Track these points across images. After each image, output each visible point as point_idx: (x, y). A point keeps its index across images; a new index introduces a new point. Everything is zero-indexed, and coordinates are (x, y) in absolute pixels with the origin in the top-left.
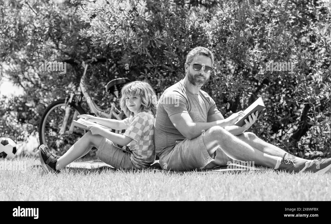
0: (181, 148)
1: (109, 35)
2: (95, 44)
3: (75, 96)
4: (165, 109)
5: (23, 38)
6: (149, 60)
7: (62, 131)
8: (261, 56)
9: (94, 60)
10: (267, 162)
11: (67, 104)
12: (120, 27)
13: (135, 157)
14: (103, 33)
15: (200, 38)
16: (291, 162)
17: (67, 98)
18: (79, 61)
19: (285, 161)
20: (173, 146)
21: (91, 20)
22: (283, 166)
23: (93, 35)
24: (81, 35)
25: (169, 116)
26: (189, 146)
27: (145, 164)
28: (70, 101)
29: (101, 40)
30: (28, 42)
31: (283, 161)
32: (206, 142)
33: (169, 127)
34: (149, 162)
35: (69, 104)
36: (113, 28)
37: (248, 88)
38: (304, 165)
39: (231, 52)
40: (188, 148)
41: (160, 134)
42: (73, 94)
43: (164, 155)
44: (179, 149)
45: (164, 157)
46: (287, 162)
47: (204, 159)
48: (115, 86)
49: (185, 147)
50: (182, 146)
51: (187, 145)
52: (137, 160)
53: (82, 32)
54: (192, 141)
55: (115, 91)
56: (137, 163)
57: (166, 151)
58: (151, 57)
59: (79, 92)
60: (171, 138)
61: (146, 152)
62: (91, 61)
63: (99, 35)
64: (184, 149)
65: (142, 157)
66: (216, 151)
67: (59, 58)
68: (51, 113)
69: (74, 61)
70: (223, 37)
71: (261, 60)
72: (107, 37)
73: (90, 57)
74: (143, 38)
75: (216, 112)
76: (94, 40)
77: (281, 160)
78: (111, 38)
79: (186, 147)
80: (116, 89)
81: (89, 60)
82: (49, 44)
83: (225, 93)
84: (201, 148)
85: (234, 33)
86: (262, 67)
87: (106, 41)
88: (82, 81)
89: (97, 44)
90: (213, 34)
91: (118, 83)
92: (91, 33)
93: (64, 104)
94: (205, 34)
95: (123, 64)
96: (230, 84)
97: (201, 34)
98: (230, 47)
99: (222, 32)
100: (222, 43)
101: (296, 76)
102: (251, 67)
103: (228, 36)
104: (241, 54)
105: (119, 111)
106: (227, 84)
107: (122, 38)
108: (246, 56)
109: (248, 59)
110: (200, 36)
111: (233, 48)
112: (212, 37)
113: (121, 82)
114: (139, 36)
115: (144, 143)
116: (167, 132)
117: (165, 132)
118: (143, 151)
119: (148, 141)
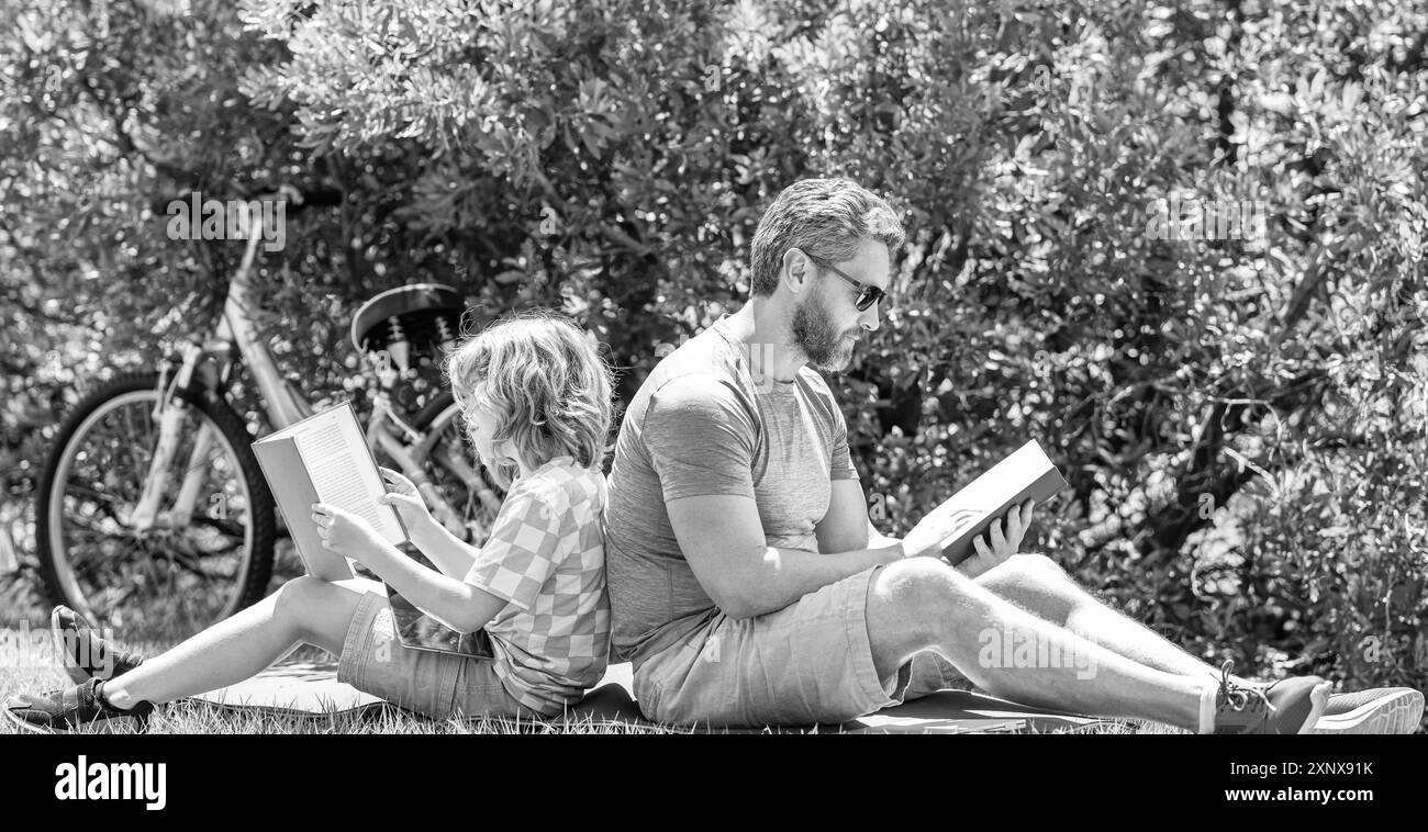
0: (748, 630)
1: (380, 96)
2: (315, 137)
3: (203, 358)
6: (544, 205)
7: (142, 516)
8: (1044, 193)
9: (289, 196)
11: (169, 396)
12: (427, 60)
13: (516, 662)
14: (351, 86)
15: (776, 111)
16: (1258, 699)
17: (164, 367)
19: (1233, 696)
20: (704, 616)
21: (293, 28)
22: (1230, 719)
23: (304, 95)
24: (251, 95)
27: (561, 689)
28: (183, 379)
29: (338, 119)
31: (1224, 697)
34: (579, 682)
35: (179, 392)
36: (395, 67)
39: (916, 176)
41: (635, 563)
42: (197, 351)
43: (659, 655)
45: (660, 661)
46: (1239, 704)
48: (393, 320)
49: (774, 632)
52: (528, 673)
53: (252, 85)
55: (394, 341)
56: (528, 687)
58: (550, 189)
59: (221, 340)
63: (334, 96)
64: (764, 641)
65: (547, 661)
67: (136, 191)
68: (92, 431)
70: (878, 109)
71: (1045, 209)
72: (370, 106)
73: (273, 187)
74: (528, 112)
76: (307, 118)
78: (387, 110)
80: (397, 335)
82: (95, 126)
83: (885, 353)
84: (853, 648)
85: (928, 91)
86: (1037, 238)
87: (362, 123)
88: (236, 290)
89: (323, 136)
90: (835, 93)
91: (411, 307)
92: (293, 86)
93: (155, 395)
94: (798, 95)
95: (425, 218)
96: (905, 316)
97: (780, 90)
98: (911, 152)
99: (873, 86)
100: (874, 134)
101: (1196, 283)
102: (998, 242)
103: (901, 104)
104: (957, 185)
105: (411, 433)
106: (893, 317)
107: (435, 113)
108: (979, 193)
109: (986, 204)
110: (773, 100)
111: (925, 159)
112: (831, 106)
113: (423, 303)
114: (510, 100)
115: (555, 607)
116: (667, 555)
117: (661, 554)
118: (550, 639)
119: (576, 597)
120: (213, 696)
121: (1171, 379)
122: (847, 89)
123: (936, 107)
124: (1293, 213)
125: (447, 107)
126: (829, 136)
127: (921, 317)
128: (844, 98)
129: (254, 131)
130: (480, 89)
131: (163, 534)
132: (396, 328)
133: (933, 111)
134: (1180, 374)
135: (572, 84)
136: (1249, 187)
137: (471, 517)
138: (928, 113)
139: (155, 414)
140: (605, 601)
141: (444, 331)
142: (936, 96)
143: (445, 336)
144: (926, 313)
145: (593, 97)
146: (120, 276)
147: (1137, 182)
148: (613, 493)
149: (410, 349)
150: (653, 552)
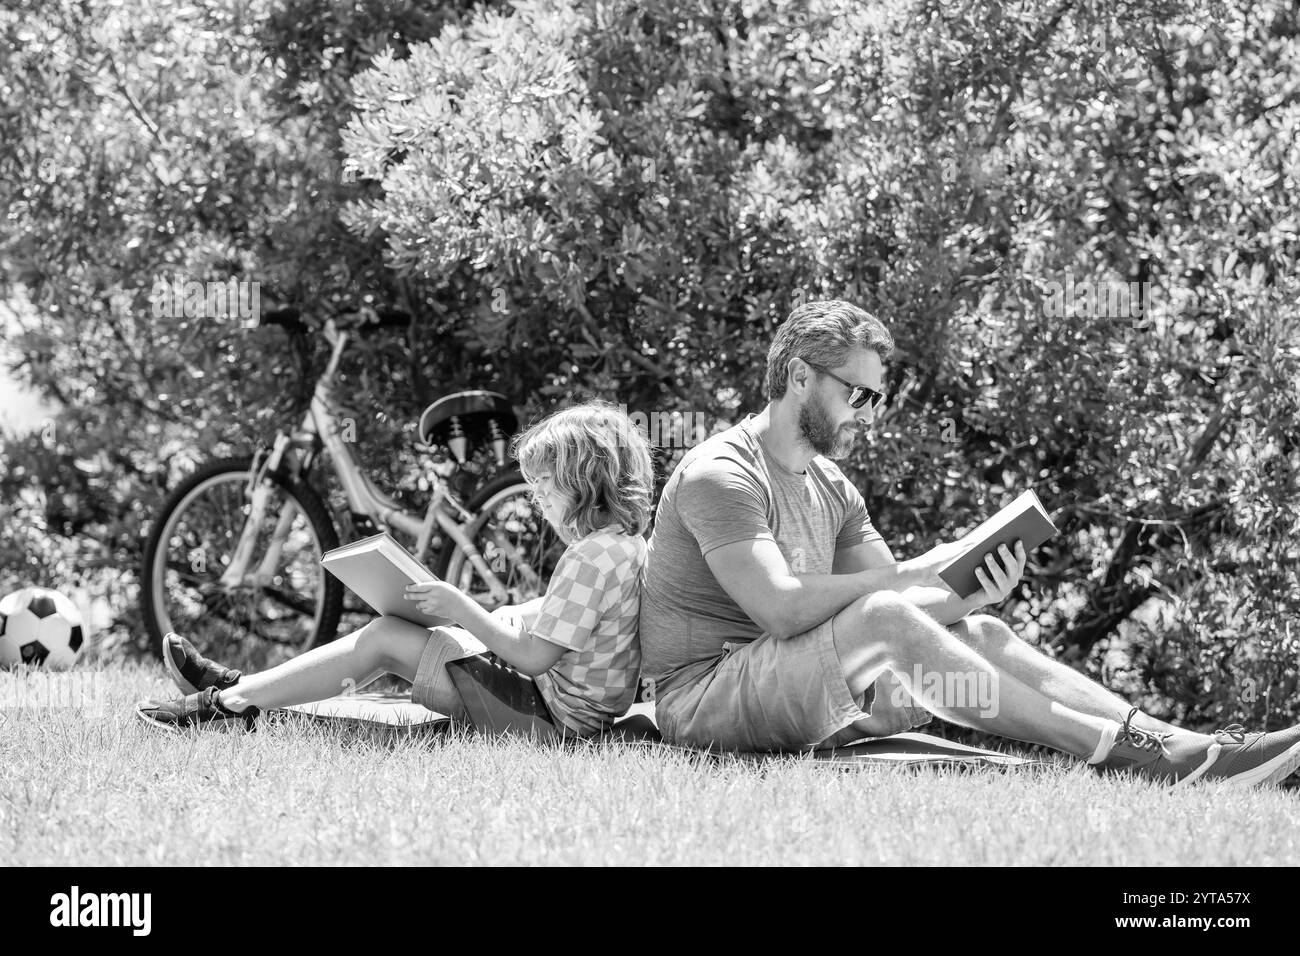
0: (745, 667)
1: (458, 229)
2: (401, 260)
3: (291, 447)
4: (688, 524)
5: (112, 221)
6: (585, 332)
7: (233, 575)
9: (368, 316)
10: (1066, 737)
11: (260, 476)
12: (497, 201)
13: (563, 691)
14: (434, 219)
16: (1155, 742)
17: (259, 452)
18: (316, 318)
19: (1133, 735)
20: (713, 661)
21: (386, 170)
22: (1125, 752)
23: (394, 226)
24: (349, 224)
25: (703, 550)
26: (781, 663)
27: (596, 715)
28: (273, 462)
29: (422, 246)
30: (131, 237)
31: (1127, 735)
32: (842, 650)
33: (696, 590)
34: (611, 710)
35: (269, 474)
36: (471, 206)
37: (947, 455)
38: (1202, 755)
40: (774, 671)
41: (663, 613)
42: (286, 440)
43: (675, 692)
44: (736, 673)
45: (676, 697)
46: (1137, 741)
47: (832, 712)
48: (455, 419)
49: (764, 666)
50: (752, 662)
51: (771, 659)
52: (570, 699)
53: (353, 215)
54: (791, 643)
55: (454, 437)
56: (569, 711)
57: (687, 676)
58: (588, 318)
59: (306, 432)
60: (705, 632)
61: (600, 675)
62: (357, 321)
63: (420, 227)
64: (757, 674)
65: (586, 689)
66: (872, 685)
68: (192, 504)
69: (301, 319)
70: (867, 263)
71: (1001, 354)
72: (449, 236)
73: (354, 308)
74: (578, 248)
75: (867, 538)
76: (396, 244)
77: (1115, 734)
78: (463, 242)
79: (767, 668)
80: (457, 432)
81: (350, 317)
84: (828, 673)
85: (910, 250)
86: (990, 381)
87: (441, 250)
88: (321, 391)
89: (408, 260)
90: (833, 247)
91: (468, 409)
92: (384, 219)
93: (249, 476)
94: (800, 248)
95: (482, 338)
96: (880, 437)
97: (787, 244)
98: (894, 300)
99: (864, 243)
100: (863, 284)
101: (1122, 423)
102: (961, 380)
103: (886, 259)
104: (930, 330)
105: (465, 513)
106: (870, 437)
107: (502, 246)
108: (947, 337)
109: (953, 347)
110: (779, 251)
111: (904, 306)
112: (827, 258)
113: (478, 407)
114: (566, 238)
115: (597, 646)
116: (689, 609)
117: (684, 608)
118: (591, 670)
119: (614, 638)
120: (308, 708)
121: (1095, 503)
122: (841, 246)
123: (918, 263)
124: (1205, 369)
125: (514, 241)
126: (825, 284)
127: (893, 438)
128: (840, 253)
129: (343, 259)
130: (540, 226)
131: (247, 592)
132: (456, 426)
133: (915, 266)
134: (1102, 500)
135: (613, 229)
136: (1170, 346)
137: (513, 584)
138: (910, 267)
139: (248, 491)
140: (637, 643)
141: (495, 431)
142: (917, 254)
143: (496, 436)
144: (898, 436)
145: (633, 238)
146: (222, 377)
147: (1078, 336)
148: (651, 554)
149: (467, 445)
150: (677, 605)
